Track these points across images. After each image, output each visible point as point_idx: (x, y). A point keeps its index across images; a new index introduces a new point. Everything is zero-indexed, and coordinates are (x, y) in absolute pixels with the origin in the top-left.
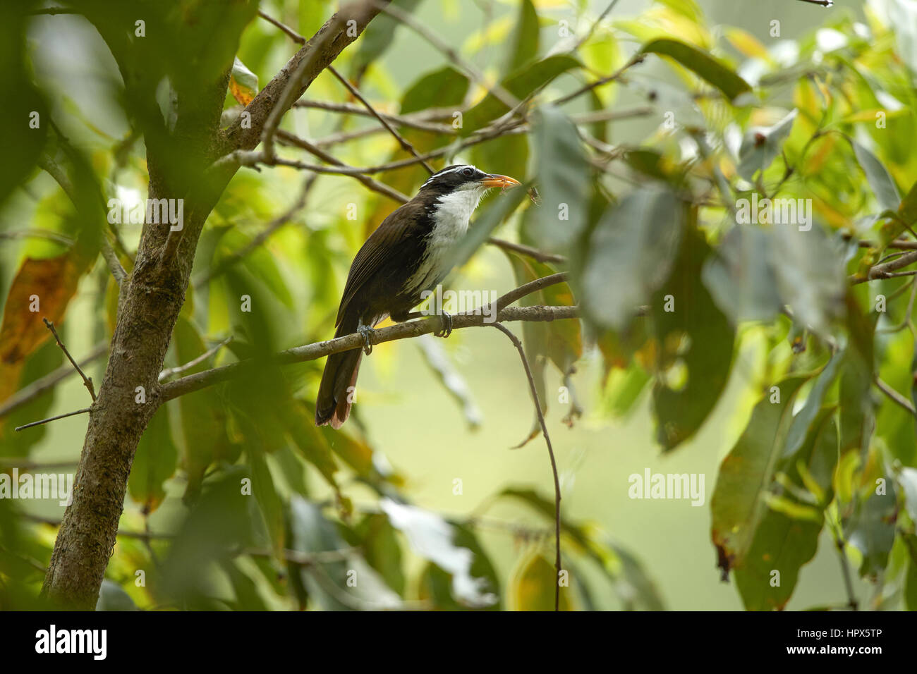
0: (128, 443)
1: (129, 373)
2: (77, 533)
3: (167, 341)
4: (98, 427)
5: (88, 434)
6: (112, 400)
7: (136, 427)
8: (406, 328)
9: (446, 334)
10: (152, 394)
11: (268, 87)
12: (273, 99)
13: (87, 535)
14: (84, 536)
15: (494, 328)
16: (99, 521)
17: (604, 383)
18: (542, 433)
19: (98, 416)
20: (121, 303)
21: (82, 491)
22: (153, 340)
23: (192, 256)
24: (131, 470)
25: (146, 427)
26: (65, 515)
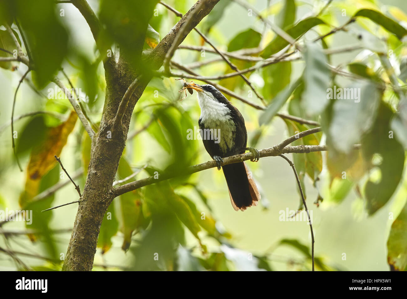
0: (98, 218)
1: (98, 182)
2: (73, 263)
3: (117, 166)
4: (83, 210)
5: (78, 213)
6: (90, 196)
7: (102, 209)
8: (236, 158)
9: (256, 160)
10: (110, 193)
11: (165, 38)
12: (168, 44)
13: (78, 264)
14: (77, 264)
15: (280, 157)
16: (84, 257)
17: (330, 186)
18: (304, 209)
19: (83, 204)
20: (93, 148)
21: (75, 242)
22: (110, 166)
23: (129, 123)
24: (100, 231)
25: (107, 209)
26: (67, 255)
